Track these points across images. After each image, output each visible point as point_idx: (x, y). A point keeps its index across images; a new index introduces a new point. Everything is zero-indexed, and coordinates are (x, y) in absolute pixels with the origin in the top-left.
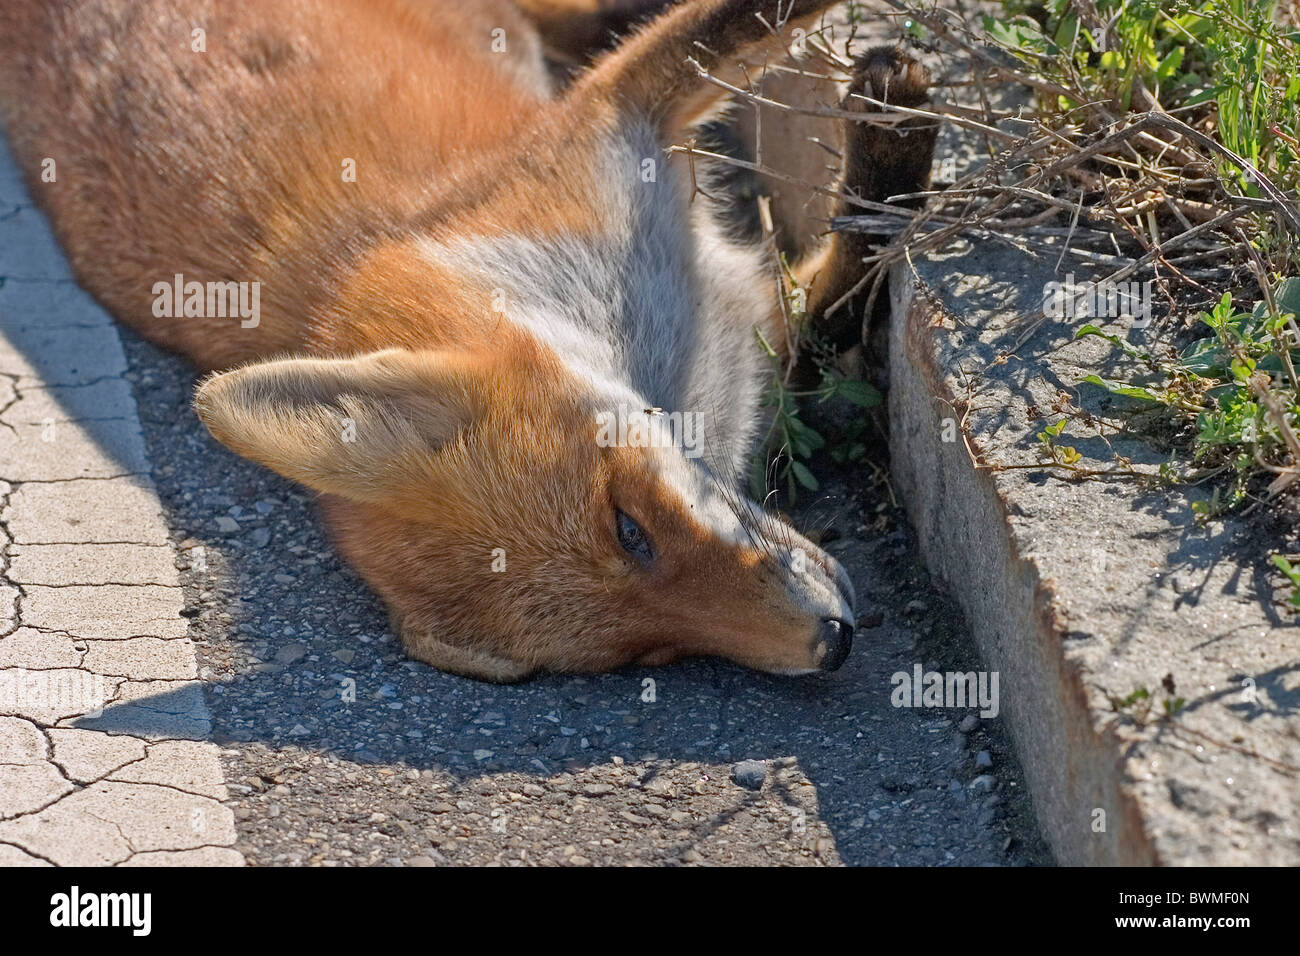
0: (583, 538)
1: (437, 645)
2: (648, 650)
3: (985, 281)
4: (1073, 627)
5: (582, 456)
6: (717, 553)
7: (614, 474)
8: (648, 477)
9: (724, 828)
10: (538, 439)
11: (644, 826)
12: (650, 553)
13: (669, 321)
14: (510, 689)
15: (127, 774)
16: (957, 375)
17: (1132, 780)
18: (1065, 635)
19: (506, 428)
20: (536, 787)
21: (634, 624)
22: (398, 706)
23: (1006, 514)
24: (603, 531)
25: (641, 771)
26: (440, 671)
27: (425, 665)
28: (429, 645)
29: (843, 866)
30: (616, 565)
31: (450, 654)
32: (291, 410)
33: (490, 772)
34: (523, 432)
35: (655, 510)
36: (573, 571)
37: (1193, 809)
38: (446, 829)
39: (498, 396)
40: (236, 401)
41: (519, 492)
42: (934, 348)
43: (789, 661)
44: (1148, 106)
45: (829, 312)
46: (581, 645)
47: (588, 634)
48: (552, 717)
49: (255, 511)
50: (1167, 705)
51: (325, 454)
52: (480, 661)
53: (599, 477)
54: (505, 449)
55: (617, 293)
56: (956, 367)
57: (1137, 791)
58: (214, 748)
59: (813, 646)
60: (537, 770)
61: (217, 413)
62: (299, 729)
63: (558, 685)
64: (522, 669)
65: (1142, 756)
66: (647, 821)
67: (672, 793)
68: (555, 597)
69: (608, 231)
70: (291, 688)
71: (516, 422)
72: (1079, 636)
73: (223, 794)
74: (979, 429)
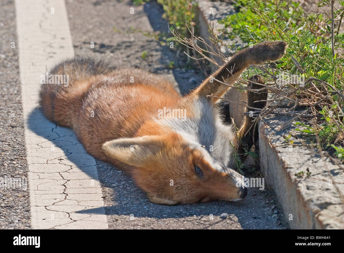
0: (187, 171)
1: (156, 199)
2: (203, 198)
3: (277, 121)
4: (289, 167)
5: (187, 153)
6: (217, 174)
7: (194, 158)
8: (201, 158)
9: (217, 224)
10: (177, 151)
11: (199, 225)
12: (202, 175)
13: (209, 134)
14: (173, 207)
15: (85, 219)
16: (269, 135)
17: (299, 187)
18: (287, 168)
19: (170, 149)
20: (176, 220)
21: (200, 190)
22: (148, 209)
23: (277, 153)
24: (192, 170)
25: (200, 217)
26: (158, 204)
27: (154, 203)
28: (155, 199)
29: (242, 229)
30: (195, 177)
31: (159, 200)
32: (123, 148)
33: (166, 218)
34: (174, 150)
35: (203, 165)
36: (185, 179)
37: (311, 189)
38: (155, 226)
39: (169, 143)
40: (111, 147)
41: (173, 162)
42: (265, 132)
43: (234, 197)
44: (313, 86)
45: (245, 135)
46: (188, 196)
47: (189, 193)
48: (181, 210)
49: (121, 183)
50: (307, 174)
51: (131, 156)
52: (166, 201)
53: (190, 158)
54: (170, 154)
55: (197, 128)
56: (269, 134)
57: (299, 188)
58: (106, 216)
59: (238, 192)
60: (177, 218)
61: (107, 149)
62: (125, 213)
63: (183, 206)
64: (175, 203)
65: (301, 183)
66: (200, 224)
67: (206, 220)
68: (182, 185)
69: (195, 117)
70: (124, 207)
71: (172, 148)
72: (290, 168)
73: (107, 222)
74: (273, 142)
